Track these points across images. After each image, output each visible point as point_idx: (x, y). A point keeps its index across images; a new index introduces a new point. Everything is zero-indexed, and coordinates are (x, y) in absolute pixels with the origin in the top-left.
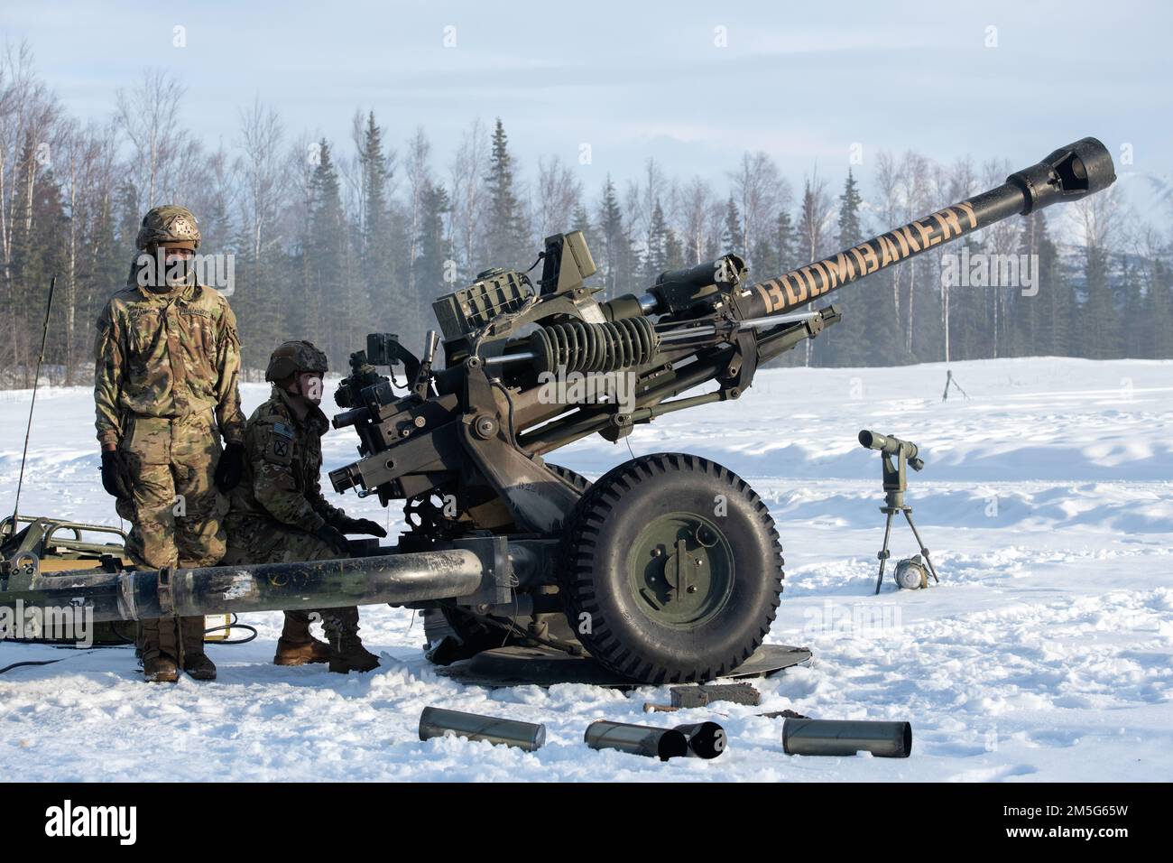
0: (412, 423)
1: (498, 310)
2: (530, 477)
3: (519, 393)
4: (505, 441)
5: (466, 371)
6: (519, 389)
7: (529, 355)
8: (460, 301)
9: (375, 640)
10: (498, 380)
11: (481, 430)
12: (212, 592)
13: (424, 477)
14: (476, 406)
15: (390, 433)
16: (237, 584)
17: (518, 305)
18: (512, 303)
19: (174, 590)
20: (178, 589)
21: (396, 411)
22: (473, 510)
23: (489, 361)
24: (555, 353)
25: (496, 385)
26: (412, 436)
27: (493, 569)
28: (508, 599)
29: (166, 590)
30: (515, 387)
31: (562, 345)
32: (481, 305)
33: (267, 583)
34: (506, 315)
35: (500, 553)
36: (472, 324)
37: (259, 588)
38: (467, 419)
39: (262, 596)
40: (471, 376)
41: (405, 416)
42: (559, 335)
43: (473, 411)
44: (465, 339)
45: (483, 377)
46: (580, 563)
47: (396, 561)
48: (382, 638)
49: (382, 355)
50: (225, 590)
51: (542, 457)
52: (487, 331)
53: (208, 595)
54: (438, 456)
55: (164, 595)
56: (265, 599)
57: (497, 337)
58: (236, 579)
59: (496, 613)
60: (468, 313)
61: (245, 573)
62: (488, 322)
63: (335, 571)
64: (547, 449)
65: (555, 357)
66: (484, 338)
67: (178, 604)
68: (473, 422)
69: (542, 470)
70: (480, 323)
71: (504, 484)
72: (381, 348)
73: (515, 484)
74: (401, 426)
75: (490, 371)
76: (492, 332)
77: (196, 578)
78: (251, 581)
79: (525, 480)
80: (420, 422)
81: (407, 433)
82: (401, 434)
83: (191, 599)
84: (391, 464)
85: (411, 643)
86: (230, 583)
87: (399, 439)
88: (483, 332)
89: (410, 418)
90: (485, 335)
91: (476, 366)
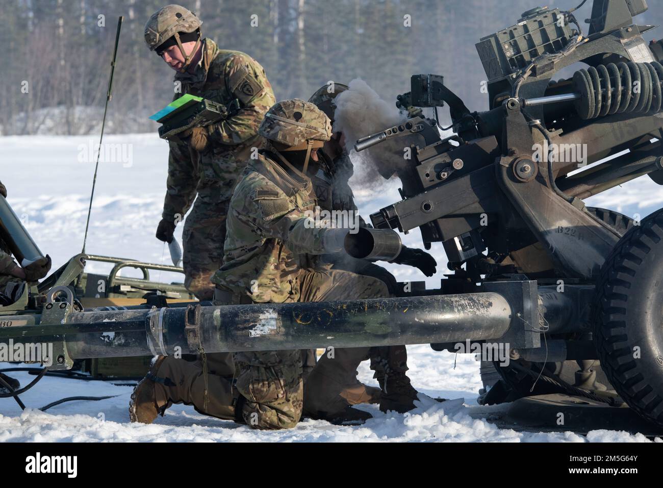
0: (449, 166)
1: (540, 50)
2: (570, 221)
3: (560, 135)
4: (545, 184)
5: (504, 112)
6: (561, 131)
7: (570, 96)
8: (501, 42)
9: (436, 384)
10: (538, 122)
11: (519, 172)
12: (238, 329)
13: (463, 219)
14: (514, 148)
15: (427, 175)
16: (263, 322)
17: (561, 44)
18: (556, 43)
19: (202, 327)
20: (206, 326)
21: (435, 152)
22: (518, 253)
23: (529, 102)
24: (596, 94)
25: (536, 126)
26: (450, 179)
27: (522, 313)
28: (537, 344)
29: (193, 331)
30: (556, 129)
31: (604, 86)
32: (523, 45)
33: (292, 320)
34: (548, 55)
35: (529, 297)
36: (513, 64)
37: (284, 326)
38: (505, 161)
39: (287, 334)
40: (509, 118)
41: (443, 158)
42: (602, 75)
43: (511, 153)
44: (506, 80)
45: (521, 119)
46: (613, 303)
47: (421, 303)
48: (444, 383)
49: (425, 96)
50: (251, 328)
51: (584, 201)
52: (529, 72)
53: (234, 332)
54: (477, 199)
55: (191, 334)
56: (290, 338)
57: (538, 77)
58: (262, 316)
59: (529, 358)
60: (509, 53)
61: (271, 311)
62: (530, 62)
63: (360, 310)
64: (591, 193)
65: (596, 97)
66: (526, 78)
67: (205, 340)
68: (511, 165)
69: (583, 214)
70: (521, 64)
71: (543, 228)
72: (425, 89)
73: (553, 228)
74: (440, 168)
75: (529, 113)
76: (534, 72)
77: (223, 315)
78: (276, 319)
79: (564, 224)
80: (458, 164)
81: (444, 175)
82: (439, 177)
83: (218, 336)
84: (427, 207)
85: (472, 389)
86: (256, 320)
87: (437, 181)
88: (524, 73)
89: (448, 160)
90: (526, 76)
91: (515, 108)
